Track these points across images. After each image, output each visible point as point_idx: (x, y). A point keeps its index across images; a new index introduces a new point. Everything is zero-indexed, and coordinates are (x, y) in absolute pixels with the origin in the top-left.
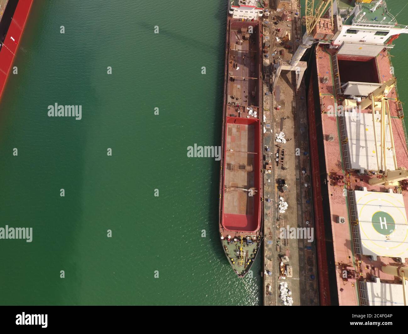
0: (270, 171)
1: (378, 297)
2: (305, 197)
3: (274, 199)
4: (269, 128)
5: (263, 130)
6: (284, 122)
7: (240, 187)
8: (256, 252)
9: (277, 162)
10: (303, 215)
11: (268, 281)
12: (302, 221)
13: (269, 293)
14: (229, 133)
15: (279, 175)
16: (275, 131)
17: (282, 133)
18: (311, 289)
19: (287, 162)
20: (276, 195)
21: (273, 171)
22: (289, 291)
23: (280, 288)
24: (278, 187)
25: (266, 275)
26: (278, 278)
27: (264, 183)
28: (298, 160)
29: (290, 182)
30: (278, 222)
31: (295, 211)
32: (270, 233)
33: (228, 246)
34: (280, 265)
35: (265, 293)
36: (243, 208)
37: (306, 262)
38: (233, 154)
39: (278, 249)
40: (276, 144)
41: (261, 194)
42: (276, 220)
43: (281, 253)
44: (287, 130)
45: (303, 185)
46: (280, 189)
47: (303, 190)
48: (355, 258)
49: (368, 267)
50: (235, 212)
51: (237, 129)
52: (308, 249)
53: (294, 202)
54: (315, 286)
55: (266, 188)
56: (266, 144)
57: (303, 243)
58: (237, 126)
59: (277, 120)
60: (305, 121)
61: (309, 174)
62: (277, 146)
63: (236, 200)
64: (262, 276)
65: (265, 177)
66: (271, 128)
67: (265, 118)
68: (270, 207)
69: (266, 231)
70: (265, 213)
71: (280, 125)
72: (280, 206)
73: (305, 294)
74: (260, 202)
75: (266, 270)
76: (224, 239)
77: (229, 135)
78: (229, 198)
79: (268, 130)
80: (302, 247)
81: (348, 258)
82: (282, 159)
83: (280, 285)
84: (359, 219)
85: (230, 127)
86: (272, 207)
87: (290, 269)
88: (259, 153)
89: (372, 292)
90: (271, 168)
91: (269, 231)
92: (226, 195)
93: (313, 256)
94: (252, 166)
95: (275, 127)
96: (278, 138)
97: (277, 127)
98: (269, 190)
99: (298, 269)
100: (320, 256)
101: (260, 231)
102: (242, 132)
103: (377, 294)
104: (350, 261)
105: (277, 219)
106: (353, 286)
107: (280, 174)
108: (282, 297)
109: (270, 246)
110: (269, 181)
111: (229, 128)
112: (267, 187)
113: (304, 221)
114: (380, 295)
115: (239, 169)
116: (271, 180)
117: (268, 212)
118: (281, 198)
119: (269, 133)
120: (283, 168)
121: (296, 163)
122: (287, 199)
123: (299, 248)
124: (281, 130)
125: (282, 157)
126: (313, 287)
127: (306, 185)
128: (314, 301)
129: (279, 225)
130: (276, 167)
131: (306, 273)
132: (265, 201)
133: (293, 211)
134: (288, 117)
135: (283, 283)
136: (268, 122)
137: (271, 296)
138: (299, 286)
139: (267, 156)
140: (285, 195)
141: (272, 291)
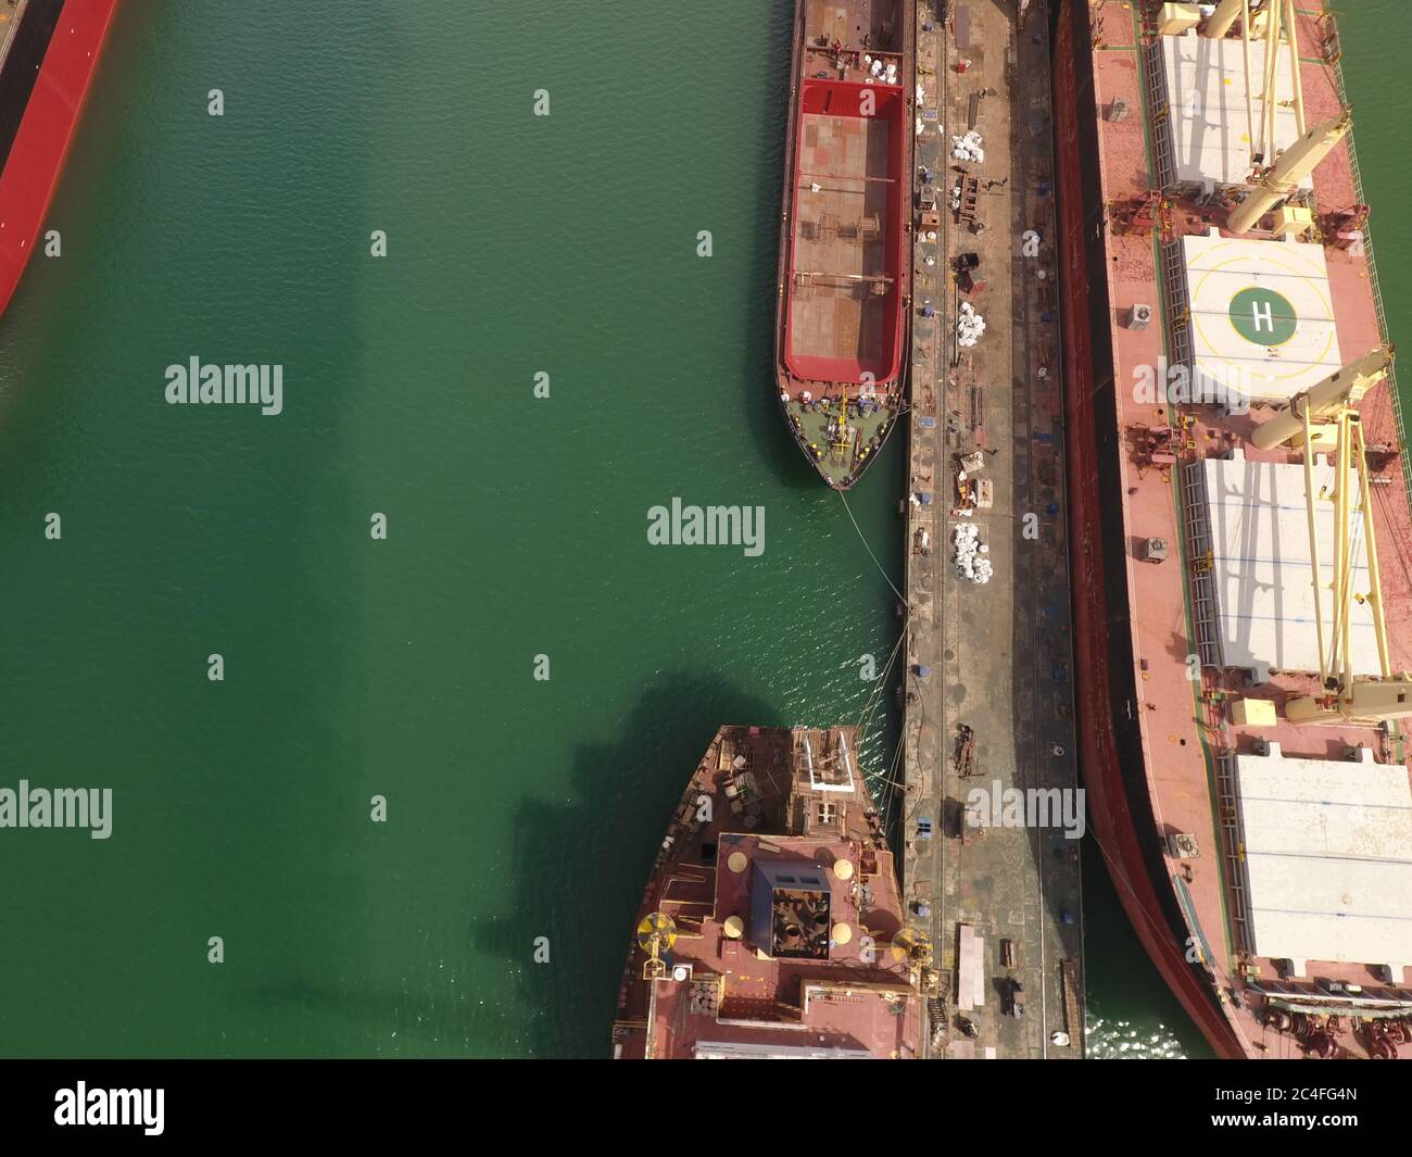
0: (933, 235)
1: (1236, 493)
2: (1039, 306)
3: (945, 310)
4: (933, 122)
5: (914, 126)
6: (979, 106)
7: (840, 287)
8: (887, 430)
9: (957, 212)
10: (1031, 355)
11: (921, 520)
12: (1028, 368)
13: (924, 552)
14: (807, 139)
15: (959, 248)
16: (952, 128)
17: (973, 134)
18: (1046, 542)
19: (985, 213)
20: (951, 301)
21: (945, 237)
22: (980, 544)
23: (954, 537)
24: (956, 280)
25: (914, 506)
26: (949, 513)
27: (915, 268)
28: (1019, 209)
29: (992, 266)
30: (954, 372)
31: (1007, 341)
32: (929, 399)
33: (803, 416)
34: (956, 479)
35: (910, 551)
36: (850, 340)
37: (1036, 475)
38: (820, 197)
39: (953, 441)
40: (954, 163)
41: (904, 288)
42: (948, 366)
43: (961, 449)
44: (988, 126)
45: (1034, 274)
46: (965, 283)
47: (1032, 288)
48: (1176, 412)
49: (1211, 435)
50: (825, 352)
51: (834, 129)
52: (1042, 441)
53: (1004, 318)
54: (1059, 534)
55: (920, 283)
56: (922, 164)
57: (1029, 425)
58: (835, 121)
59: (958, 99)
60: (1045, 103)
61: (1052, 247)
62: (957, 169)
63: (829, 321)
64: (902, 510)
65: (918, 251)
66: (940, 120)
67: (920, 92)
68: (930, 332)
69: (917, 393)
70: (914, 347)
71: (967, 112)
72: (961, 326)
73: (1028, 556)
74: (902, 311)
75: (916, 494)
76: (792, 401)
77: (807, 145)
78: (806, 315)
79: (929, 126)
80: (1023, 432)
81: (1156, 414)
82: (973, 201)
83: (955, 532)
84: (1193, 306)
85: (810, 123)
86: (938, 330)
87: (987, 486)
88: (899, 181)
89: (1218, 481)
90: (938, 222)
91: (925, 392)
92: (796, 307)
93: (1057, 458)
94: (877, 216)
95: (951, 118)
96: (961, 145)
97: (957, 119)
98: (929, 287)
99: (1011, 490)
100: (1077, 455)
101: (900, 385)
102: (850, 137)
103: (1234, 486)
104: (1160, 420)
105: (951, 364)
106: (1167, 480)
107: (963, 245)
108: (960, 558)
109: (928, 433)
110: (931, 263)
111: (808, 127)
112: (924, 281)
113: (1033, 370)
114: (1241, 489)
115: (839, 237)
116: (936, 261)
117: (924, 345)
118: (966, 306)
119: (934, 134)
120: (973, 229)
121: (1012, 217)
122: (986, 310)
123: (1014, 437)
124: (970, 128)
125: (972, 195)
126: (1054, 540)
127: (1042, 274)
128: (1056, 572)
129: (958, 379)
130: (952, 225)
131: (1035, 502)
132: (916, 316)
133: (1000, 342)
134: (993, 93)
135: (964, 525)
136: (929, 106)
137: (929, 560)
138: (1012, 535)
139: (925, 191)
140: (979, 299)
141: (930, 548)
